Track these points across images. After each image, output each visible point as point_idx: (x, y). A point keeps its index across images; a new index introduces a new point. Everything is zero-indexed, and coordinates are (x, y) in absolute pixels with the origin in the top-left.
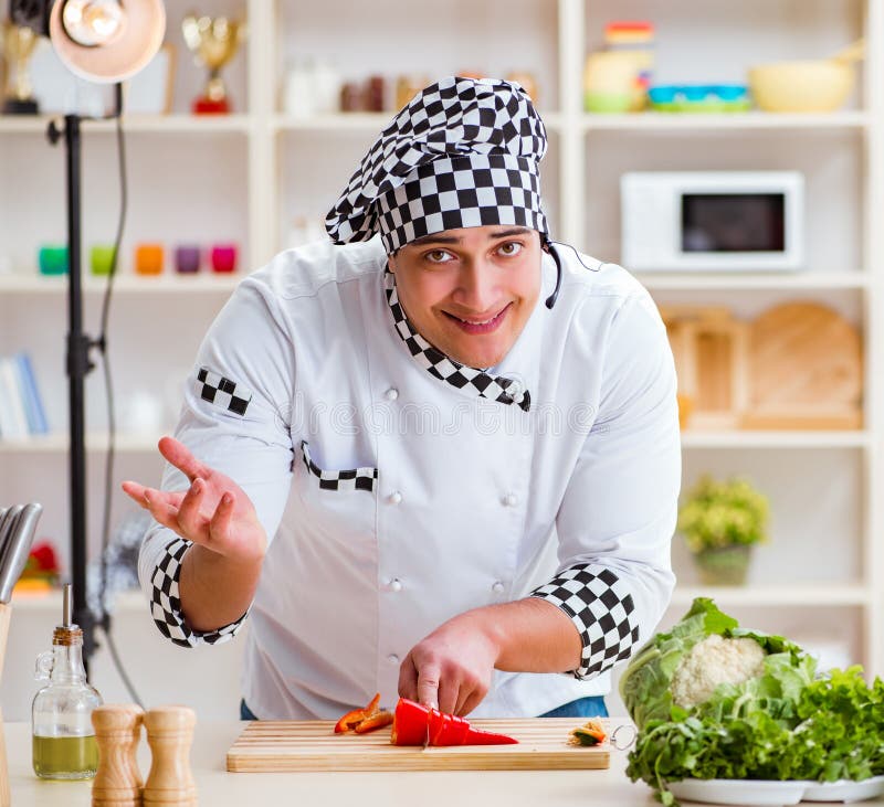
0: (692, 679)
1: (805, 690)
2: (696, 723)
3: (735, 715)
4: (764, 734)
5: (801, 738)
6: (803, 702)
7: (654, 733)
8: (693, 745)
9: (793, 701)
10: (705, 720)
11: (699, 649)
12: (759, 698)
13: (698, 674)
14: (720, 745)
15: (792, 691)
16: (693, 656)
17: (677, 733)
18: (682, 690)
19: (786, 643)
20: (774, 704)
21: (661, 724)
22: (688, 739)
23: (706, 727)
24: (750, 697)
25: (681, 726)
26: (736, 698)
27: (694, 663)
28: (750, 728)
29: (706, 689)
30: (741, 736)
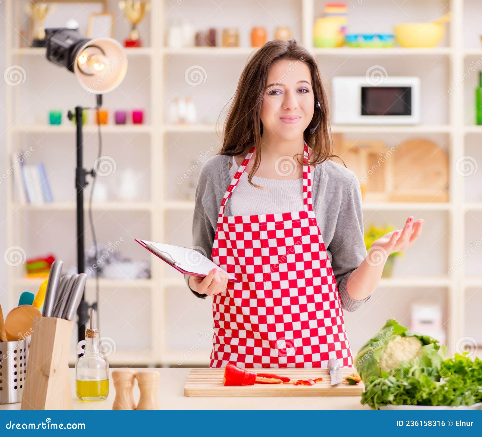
0: (388, 358)
1: (442, 363)
2: (393, 379)
3: (410, 375)
4: (425, 385)
5: (443, 387)
6: (442, 368)
7: (373, 384)
8: (392, 390)
9: (437, 367)
10: (397, 376)
11: (391, 344)
12: (421, 368)
13: (391, 356)
14: (404, 389)
15: (436, 364)
16: (388, 347)
17: (384, 384)
18: (384, 364)
19: (431, 340)
20: (428, 370)
21: (377, 379)
22: (389, 387)
23: (398, 381)
24: (416, 368)
25: (386, 381)
26: (410, 368)
27: (388, 351)
28: (419, 382)
29: (395, 363)
30: (415, 385)
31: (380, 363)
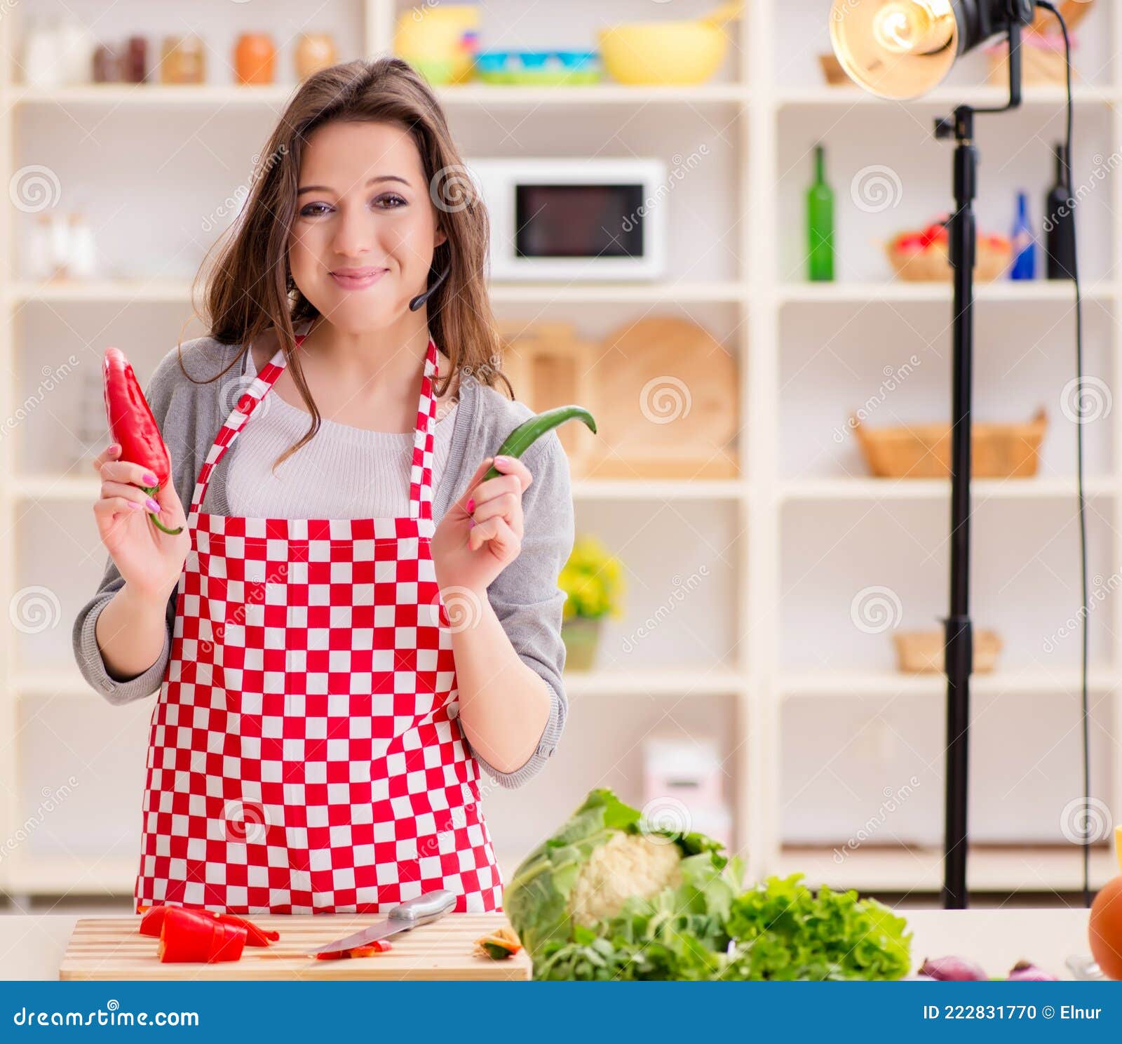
0: (593, 892)
1: (734, 903)
2: (606, 947)
3: (650, 935)
4: (691, 961)
5: (735, 967)
6: (733, 916)
7: (554, 959)
8: (603, 973)
9: (719, 915)
10: (616, 939)
11: (599, 853)
12: (677, 916)
13: (599, 884)
14: (635, 972)
15: (719, 905)
16: (593, 862)
17: (582, 960)
18: (581, 906)
19: (705, 842)
20: (696, 922)
21: (562, 947)
22: (596, 968)
23: (618, 951)
24: (666, 916)
25: (588, 952)
26: (651, 916)
27: (593, 870)
28: (672, 954)
29: (611, 905)
30: (663, 963)
31: (572, 903)
